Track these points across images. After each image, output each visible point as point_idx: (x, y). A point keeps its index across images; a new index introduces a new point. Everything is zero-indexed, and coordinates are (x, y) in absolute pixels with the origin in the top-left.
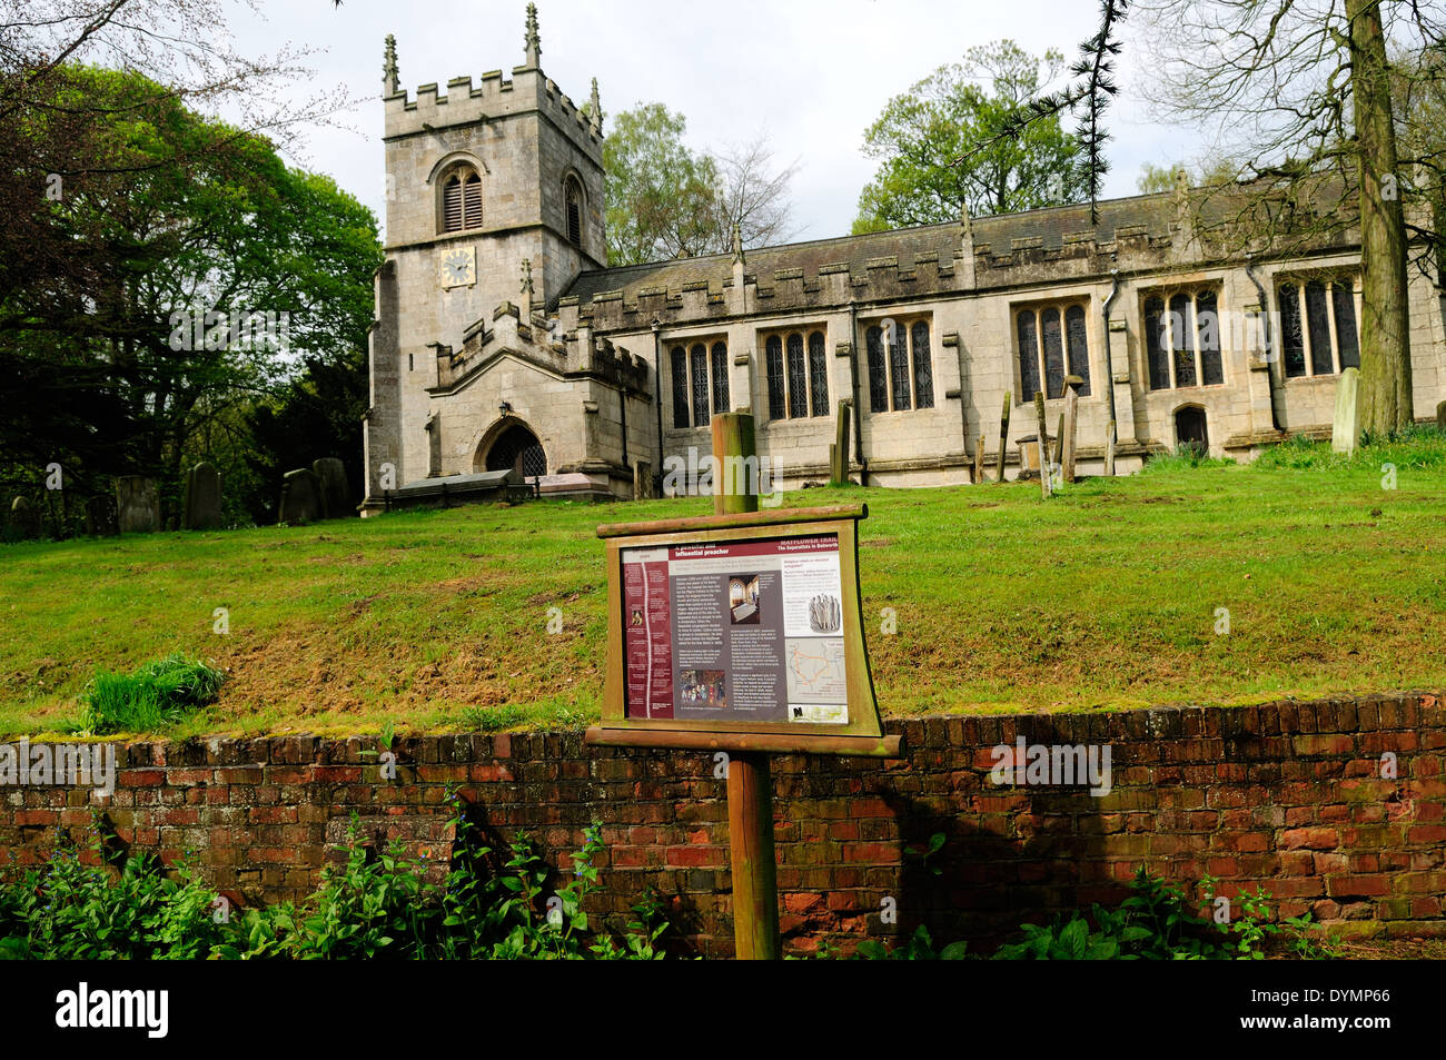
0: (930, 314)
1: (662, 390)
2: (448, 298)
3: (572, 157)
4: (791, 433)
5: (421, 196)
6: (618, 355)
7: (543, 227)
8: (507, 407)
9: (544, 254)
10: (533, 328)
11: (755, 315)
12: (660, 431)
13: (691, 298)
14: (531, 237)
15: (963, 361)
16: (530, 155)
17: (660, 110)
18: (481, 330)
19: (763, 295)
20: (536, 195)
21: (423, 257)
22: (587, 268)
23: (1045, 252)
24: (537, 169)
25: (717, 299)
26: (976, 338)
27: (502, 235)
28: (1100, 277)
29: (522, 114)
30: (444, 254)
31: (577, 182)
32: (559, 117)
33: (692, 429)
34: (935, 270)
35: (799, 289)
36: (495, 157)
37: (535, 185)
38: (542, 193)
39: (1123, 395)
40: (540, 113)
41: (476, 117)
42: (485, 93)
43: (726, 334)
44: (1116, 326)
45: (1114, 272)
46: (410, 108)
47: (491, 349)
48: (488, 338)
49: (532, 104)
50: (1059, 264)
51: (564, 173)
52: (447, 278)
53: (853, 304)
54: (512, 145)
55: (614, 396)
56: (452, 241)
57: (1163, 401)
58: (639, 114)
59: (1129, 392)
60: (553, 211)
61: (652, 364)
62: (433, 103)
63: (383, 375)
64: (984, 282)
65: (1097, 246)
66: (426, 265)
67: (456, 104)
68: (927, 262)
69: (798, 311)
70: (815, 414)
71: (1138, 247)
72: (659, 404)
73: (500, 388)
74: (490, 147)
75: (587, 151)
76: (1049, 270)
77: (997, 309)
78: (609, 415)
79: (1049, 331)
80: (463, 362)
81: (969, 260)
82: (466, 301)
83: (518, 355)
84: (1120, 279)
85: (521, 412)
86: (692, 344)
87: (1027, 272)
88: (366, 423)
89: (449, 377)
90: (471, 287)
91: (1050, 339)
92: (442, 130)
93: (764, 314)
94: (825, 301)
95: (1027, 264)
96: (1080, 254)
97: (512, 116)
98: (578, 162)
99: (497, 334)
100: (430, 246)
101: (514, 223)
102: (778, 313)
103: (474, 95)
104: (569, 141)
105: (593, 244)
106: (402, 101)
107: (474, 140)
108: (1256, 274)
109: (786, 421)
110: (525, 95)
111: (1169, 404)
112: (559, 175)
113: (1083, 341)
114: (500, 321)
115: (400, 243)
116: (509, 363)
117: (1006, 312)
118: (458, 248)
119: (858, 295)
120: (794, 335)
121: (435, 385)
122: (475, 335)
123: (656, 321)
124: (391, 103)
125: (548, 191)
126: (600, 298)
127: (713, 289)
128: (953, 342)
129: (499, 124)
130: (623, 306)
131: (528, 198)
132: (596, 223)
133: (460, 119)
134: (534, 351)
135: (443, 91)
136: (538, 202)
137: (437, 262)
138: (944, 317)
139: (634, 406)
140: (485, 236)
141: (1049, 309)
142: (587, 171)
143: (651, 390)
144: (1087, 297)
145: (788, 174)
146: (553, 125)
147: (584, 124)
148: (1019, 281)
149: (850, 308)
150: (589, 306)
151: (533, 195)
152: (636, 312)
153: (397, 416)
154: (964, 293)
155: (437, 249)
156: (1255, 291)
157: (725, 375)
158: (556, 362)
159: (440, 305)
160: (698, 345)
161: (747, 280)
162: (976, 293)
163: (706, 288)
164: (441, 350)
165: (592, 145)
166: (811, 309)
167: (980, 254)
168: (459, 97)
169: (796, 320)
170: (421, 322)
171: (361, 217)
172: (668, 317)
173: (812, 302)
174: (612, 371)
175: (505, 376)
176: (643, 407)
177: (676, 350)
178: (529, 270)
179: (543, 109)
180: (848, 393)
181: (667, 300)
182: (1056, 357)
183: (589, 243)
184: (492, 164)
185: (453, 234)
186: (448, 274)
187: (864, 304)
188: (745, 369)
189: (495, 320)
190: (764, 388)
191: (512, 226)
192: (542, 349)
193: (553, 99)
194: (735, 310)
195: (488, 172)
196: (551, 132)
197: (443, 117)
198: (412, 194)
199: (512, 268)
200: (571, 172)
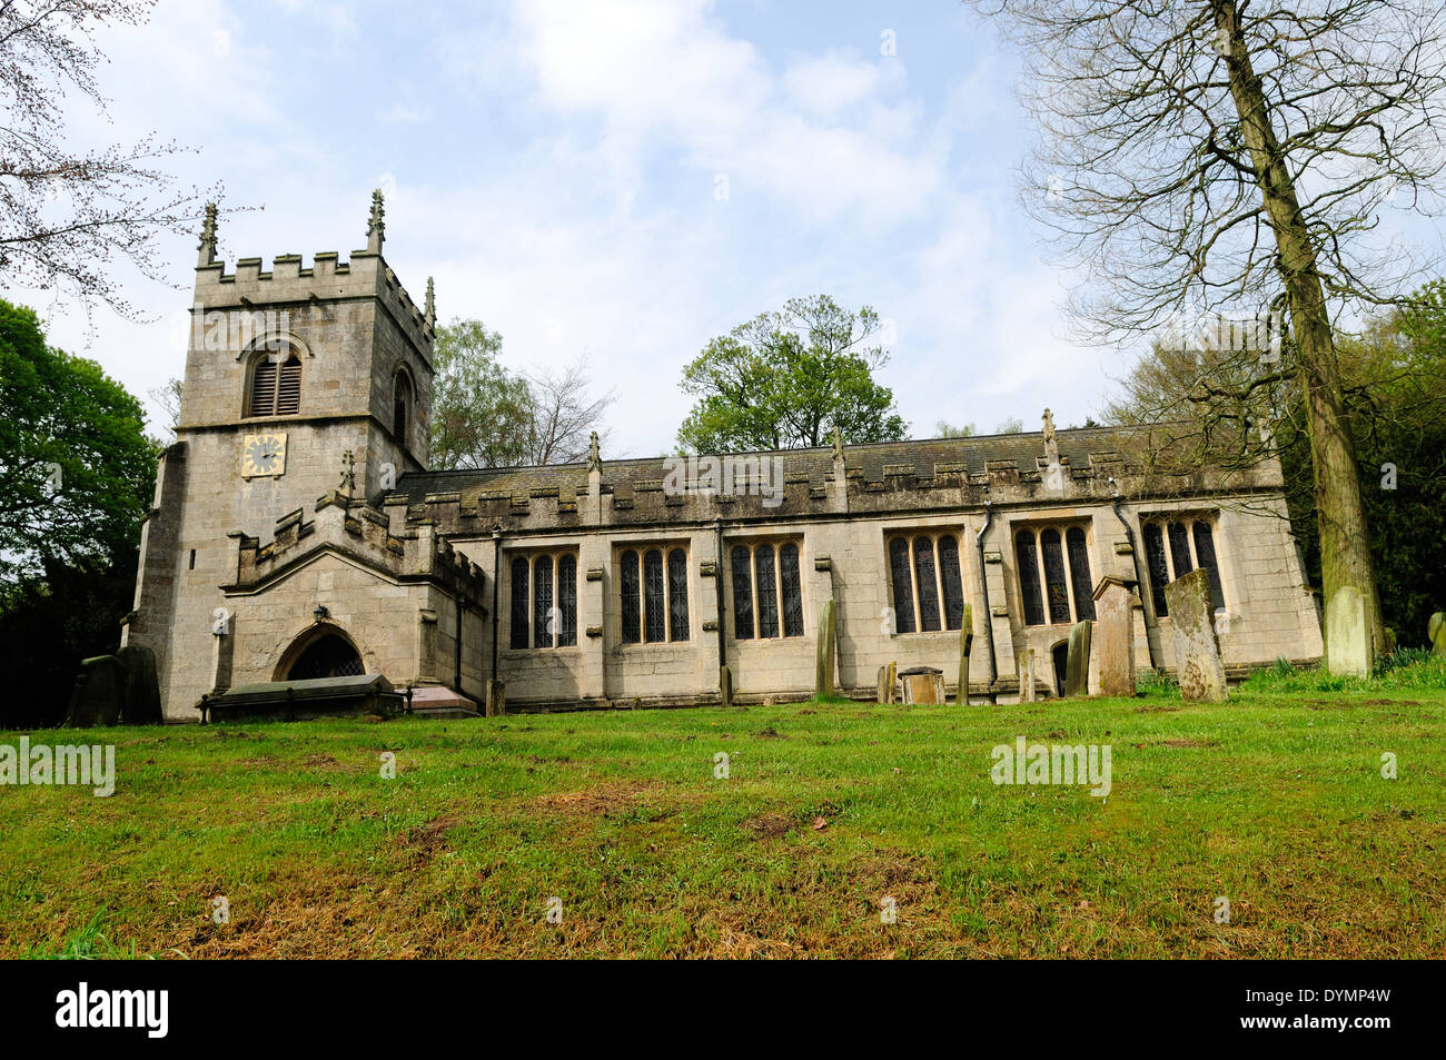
0: (801, 536)
1: (500, 605)
2: (247, 489)
3: (404, 352)
4: (647, 658)
5: (228, 374)
6: (458, 560)
7: (371, 419)
8: (323, 612)
9: (369, 448)
10: (364, 522)
11: (611, 527)
12: (495, 651)
13: (540, 504)
14: (355, 429)
15: (837, 587)
16: (363, 342)
17: (477, 328)
18: (299, 521)
19: (621, 506)
20: (366, 384)
21: (221, 442)
22: (410, 470)
23: (918, 480)
24: (369, 357)
25: (569, 507)
26: (849, 565)
27: (321, 423)
28: (974, 508)
29: (358, 298)
30: (249, 439)
31: (407, 378)
32: (396, 309)
33: (531, 650)
34: (806, 491)
35: (661, 502)
36: (321, 340)
37: (366, 374)
38: (373, 382)
39: (1002, 628)
40: (378, 300)
41: (305, 296)
42: (317, 273)
43: (577, 547)
44: (992, 557)
45: (988, 503)
46: (225, 280)
47: (310, 544)
48: (307, 530)
49: (370, 289)
50: (932, 492)
51: (396, 366)
52: (249, 466)
53: (719, 521)
54: (343, 329)
55: (451, 606)
56: (260, 426)
57: (1042, 638)
58: (455, 329)
59: (1008, 625)
60: (382, 404)
61: (491, 575)
62: (255, 277)
63: (155, 572)
64: (857, 506)
65: (969, 477)
66: (225, 450)
67: (281, 281)
68: (797, 482)
69: (659, 525)
70: (674, 638)
71: (1009, 480)
72: (496, 620)
73: (316, 590)
74: (316, 330)
75: (419, 348)
76: (922, 498)
77: (871, 535)
78: (445, 629)
79: (922, 560)
80: (271, 557)
81: (841, 483)
82: (269, 493)
83: (343, 552)
84: (993, 511)
85: (341, 618)
86: (536, 556)
87: (900, 498)
88: (126, 628)
89: (251, 573)
90: (278, 477)
91: (924, 568)
92: (262, 307)
93: (621, 527)
94: (689, 516)
95: (900, 490)
96: (953, 484)
97: (346, 300)
98: (410, 358)
99: (318, 526)
100: (232, 429)
101: (337, 412)
102: (637, 526)
103: (302, 274)
104: (404, 335)
105: (418, 445)
106: (218, 272)
107: (299, 320)
108: (1123, 513)
109: (642, 645)
110: (363, 279)
111: (1045, 641)
112: (391, 367)
113: (957, 572)
114: (324, 512)
115: (195, 423)
116: (330, 562)
117: (880, 539)
118: (266, 434)
119: (724, 512)
120: (653, 549)
121: (233, 581)
122: (290, 526)
123: (498, 528)
124: (205, 273)
125: (378, 382)
126: (434, 498)
127: (564, 497)
128: (825, 567)
129: (330, 307)
130: (461, 509)
131: (356, 386)
132: (422, 424)
133: (284, 297)
134: (364, 549)
135: (267, 267)
136: (367, 392)
137: (239, 448)
138: (815, 541)
139: (470, 620)
140: (300, 423)
141: (922, 537)
142: (418, 369)
143: (488, 605)
144: (961, 527)
145: (603, 403)
146: (388, 314)
147: (419, 321)
148: (892, 508)
149: (716, 525)
150: (417, 508)
151: (361, 384)
152: (475, 516)
153: (167, 621)
154: (836, 517)
155: (240, 434)
156: (1124, 530)
157: (573, 591)
158: (389, 562)
159: (236, 495)
160: (543, 556)
161: (604, 489)
162: (849, 517)
163: (558, 496)
164: (245, 541)
165: (424, 343)
166: (673, 523)
167: (852, 478)
168: (286, 275)
169: (657, 535)
170: (210, 514)
171: (126, 407)
172: (511, 524)
173: (674, 517)
174: (450, 578)
175: (324, 576)
176: (478, 622)
177: (517, 560)
178: (352, 463)
179: (381, 297)
180: (713, 616)
181: (512, 506)
182: (930, 588)
183: (414, 444)
184: (317, 347)
185: (262, 419)
186: (251, 462)
187: (731, 522)
188: (598, 585)
189: (317, 511)
190: (617, 607)
191: (334, 415)
192: (373, 547)
193: (391, 289)
194: (590, 519)
195: (312, 355)
196: (387, 321)
197: (264, 293)
198: (218, 372)
199: (330, 460)
200: (403, 367)
